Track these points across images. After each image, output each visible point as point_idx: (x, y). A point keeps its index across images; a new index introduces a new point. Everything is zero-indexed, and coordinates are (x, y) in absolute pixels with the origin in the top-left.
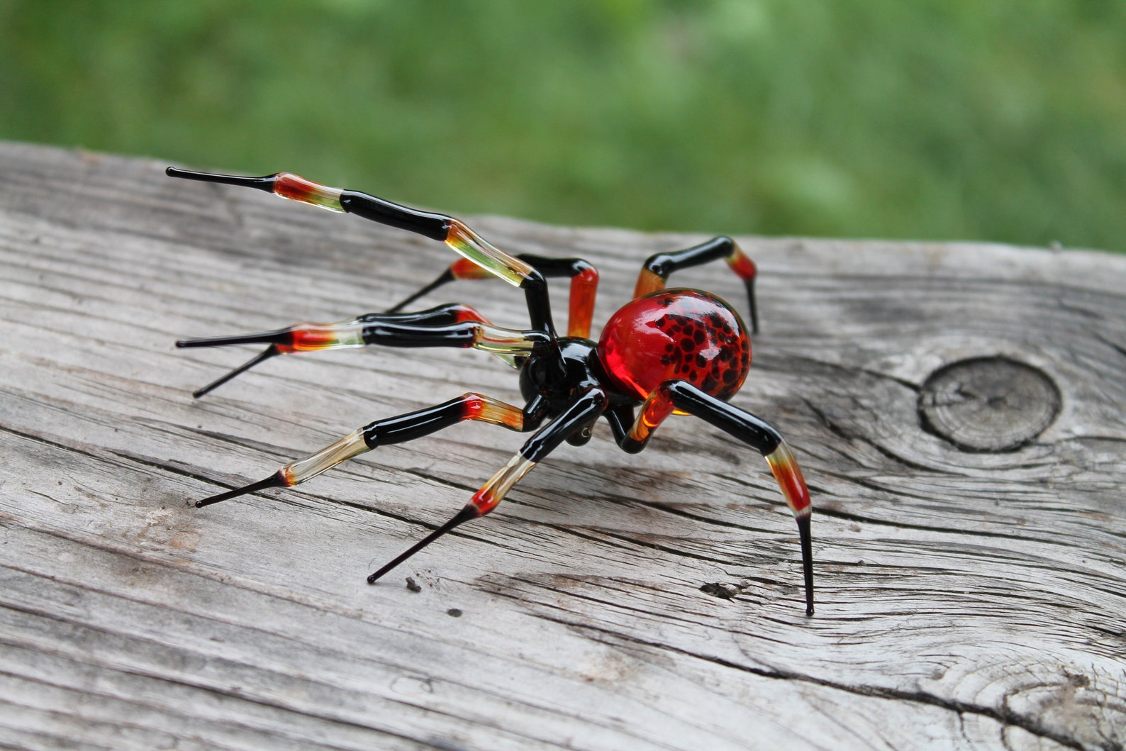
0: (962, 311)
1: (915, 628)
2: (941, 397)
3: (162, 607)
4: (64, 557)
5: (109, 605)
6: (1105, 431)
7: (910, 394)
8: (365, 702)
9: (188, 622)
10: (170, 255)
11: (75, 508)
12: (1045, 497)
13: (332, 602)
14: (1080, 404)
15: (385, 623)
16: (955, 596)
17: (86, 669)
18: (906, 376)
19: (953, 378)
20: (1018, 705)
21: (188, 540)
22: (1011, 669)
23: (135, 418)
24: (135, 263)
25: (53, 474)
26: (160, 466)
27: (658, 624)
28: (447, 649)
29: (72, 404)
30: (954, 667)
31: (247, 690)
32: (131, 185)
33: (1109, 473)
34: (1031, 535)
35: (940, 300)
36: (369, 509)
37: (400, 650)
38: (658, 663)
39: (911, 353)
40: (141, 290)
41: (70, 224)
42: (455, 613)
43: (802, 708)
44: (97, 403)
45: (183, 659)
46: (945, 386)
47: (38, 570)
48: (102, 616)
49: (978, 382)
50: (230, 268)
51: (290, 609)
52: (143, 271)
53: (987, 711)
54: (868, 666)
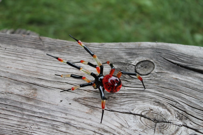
0: (142, 53)
1: (131, 103)
2: (138, 67)
3: (32, 105)
4: (20, 98)
5: (25, 105)
6: (160, 71)
7: (134, 67)
8: (58, 118)
9: (35, 107)
10: (34, 51)
11: (21, 91)
12: (151, 82)
13: (54, 103)
14: (157, 67)
15: (61, 106)
16: (137, 98)
17: (22, 114)
18: (134, 64)
19: (140, 64)
21: (36, 95)
22: (143, 108)
23: (29, 77)
24: (29, 52)
25: (18, 86)
26: (32, 84)
27: (97, 104)
28: (69, 109)
29: (21, 75)
30: (135, 108)
31: (43, 116)
32: (30, 40)
34: (149, 88)
35: (140, 51)
36: (60, 89)
37: (63, 110)
38: (96, 110)
39: (134, 60)
40: (30, 57)
41: (21, 47)
42: (70, 104)
43: (114, 116)
44: (24, 75)
45: (35, 112)
46: (139, 65)
47: (16, 100)
48: (24, 107)
49: (144, 64)
50: (42, 52)
51: (49, 104)
52: (31, 54)
53: (139, 115)
54: (124, 109)
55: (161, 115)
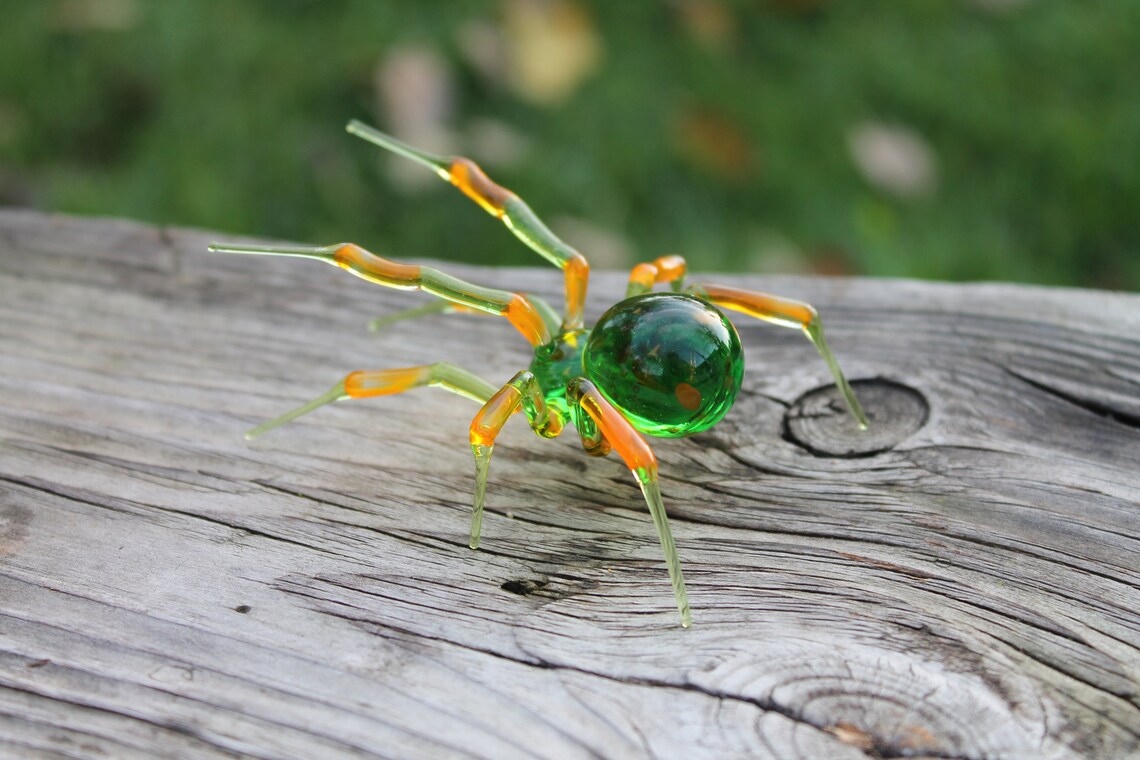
0: (853, 338)
1: (707, 622)
2: (809, 411)
6: (966, 441)
7: (780, 408)
8: (121, 690)
12: (887, 500)
13: (124, 600)
14: (946, 418)
15: (170, 618)
16: (755, 592)
18: (778, 395)
19: (826, 395)
20: (783, 697)
21: (12, 547)
22: (790, 663)
27: (441, 620)
28: (222, 642)
30: (731, 660)
33: (960, 478)
37: (173, 641)
38: (430, 656)
39: (788, 375)
42: (243, 610)
43: (558, 696)
46: (817, 402)
51: (81, 606)
52: (70, 313)
53: (751, 701)
54: (644, 658)
55: (929, 709)
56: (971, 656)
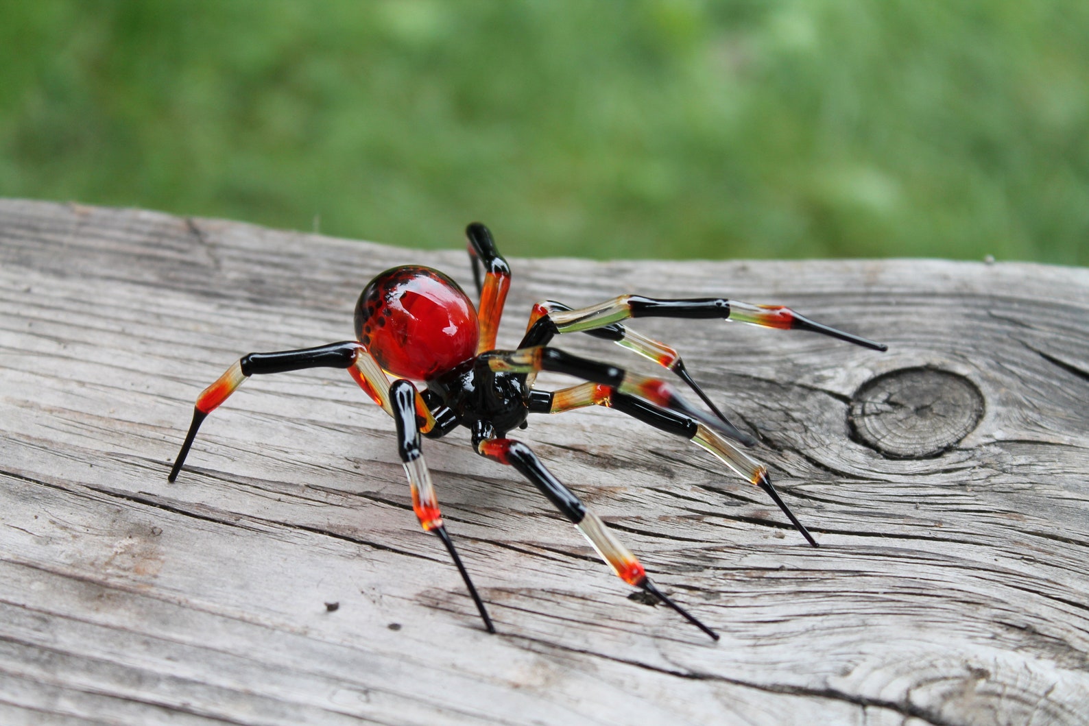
0: (895, 324)
1: (829, 628)
2: (870, 408)
3: (122, 629)
4: (36, 586)
5: (74, 629)
6: (1025, 435)
7: (841, 405)
8: (306, 713)
9: (146, 643)
10: (151, 299)
11: (49, 540)
12: (962, 499)
13: (279, 620)
14: (1001, 409)
15: (329, 639)
16: (868, 596)
17: (50, 689)
18: (837, 389)
19: (883, 389)
20: (920, 699)
21: (151, 567)
22: (916, 664)
23: (109, 454)
24: (117, 308)
25: (30, 509)
26: (129, 498)
27: (584, 632)
28: (384, 661)
29: (51, 442)
30: (862, 664)
31: (196, 704)
32: (119, 234)
33: (1025, 475)
34: (947, 536)
35: (875, 314)
36: (321, 532)
37: (341, 663)
38: (582, 669)
39: (843, 366)
40: (122, 333)
41: (60, 274)
42: (395, 627)
43: (714, 707)
44: (76, 441)
45: (139, 677)
46: (875, 397)
47: (11, 599)
48: (66, 640)
49: (906, 392)
50: (206, 309)
51: (241, 628)
52: (126, 315)
53: (890, 706)
54: (781, 665)
55: (1052, 707)
56: (1076, 654)
